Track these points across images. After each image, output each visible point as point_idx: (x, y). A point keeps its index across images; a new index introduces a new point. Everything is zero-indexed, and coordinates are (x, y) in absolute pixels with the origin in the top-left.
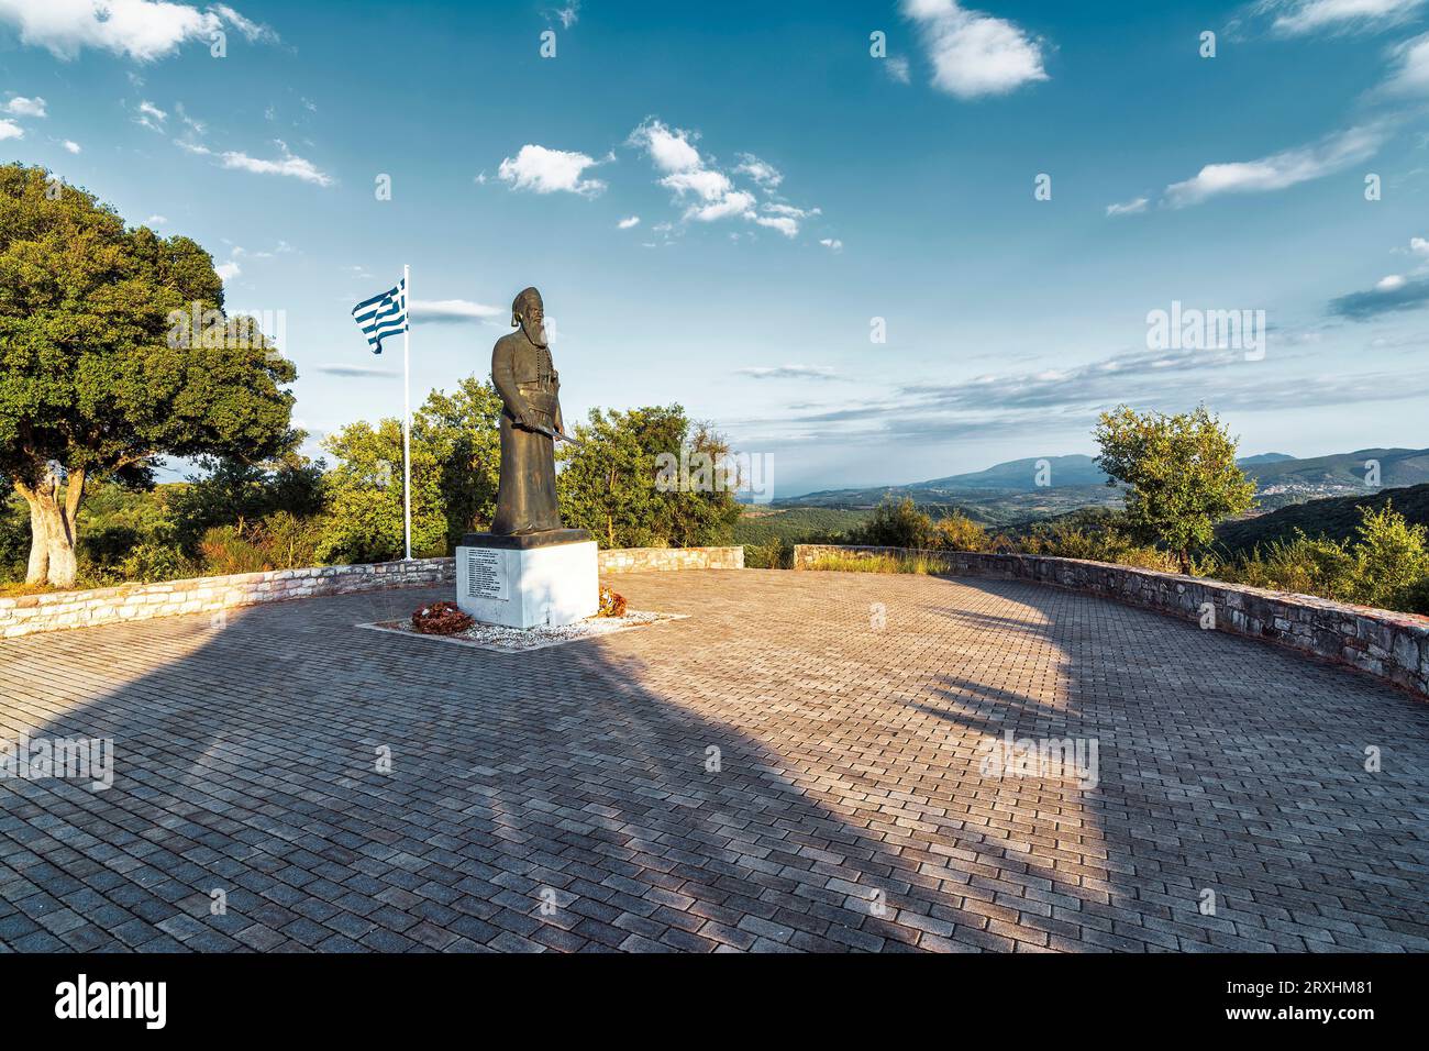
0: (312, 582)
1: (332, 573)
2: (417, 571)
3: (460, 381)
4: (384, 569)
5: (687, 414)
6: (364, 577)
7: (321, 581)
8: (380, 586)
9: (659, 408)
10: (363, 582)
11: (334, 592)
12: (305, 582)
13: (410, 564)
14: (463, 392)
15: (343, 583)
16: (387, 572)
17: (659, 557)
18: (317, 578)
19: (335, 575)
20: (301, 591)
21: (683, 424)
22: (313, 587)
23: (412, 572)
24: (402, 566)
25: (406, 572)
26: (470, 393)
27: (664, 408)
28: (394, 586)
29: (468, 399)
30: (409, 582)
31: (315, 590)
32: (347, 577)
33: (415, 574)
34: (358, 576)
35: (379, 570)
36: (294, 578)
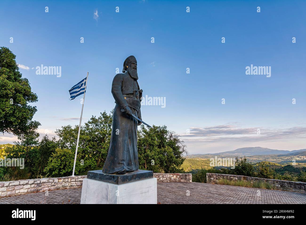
0: (28, 186)
1: (39, 182)
2: (75, 181)
3: (101, 113)
4: (62, 180)
5: (167, 129)
6: (53, 184)
7: (32, 186)
8: (59, 188)
9: (160, 127)
10: (52, 186)
11: (38, 191)
12: (24, 186)
13: (73, 178)
14: (102, 117)
15: (42, 187)
16: (63, 182)
17: (163, 177)
18: (31, 184)
19: (40, 183)
20: (22, 191)
21: (166, 132)
22: (28, 189)
23: (73, 181)
24: (70, 179)
25: (71, 182)
26: (104, 117)
27: (161, 127)
28: (65, 188)
29: (103, 119)
30: (71, 186)
31: (29, 190)
32: (45, 184)
33: (74, 183)
34: (50, 183)
35: (60, 181)
36: (20, 185)
